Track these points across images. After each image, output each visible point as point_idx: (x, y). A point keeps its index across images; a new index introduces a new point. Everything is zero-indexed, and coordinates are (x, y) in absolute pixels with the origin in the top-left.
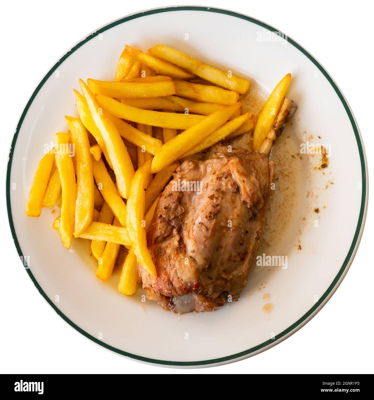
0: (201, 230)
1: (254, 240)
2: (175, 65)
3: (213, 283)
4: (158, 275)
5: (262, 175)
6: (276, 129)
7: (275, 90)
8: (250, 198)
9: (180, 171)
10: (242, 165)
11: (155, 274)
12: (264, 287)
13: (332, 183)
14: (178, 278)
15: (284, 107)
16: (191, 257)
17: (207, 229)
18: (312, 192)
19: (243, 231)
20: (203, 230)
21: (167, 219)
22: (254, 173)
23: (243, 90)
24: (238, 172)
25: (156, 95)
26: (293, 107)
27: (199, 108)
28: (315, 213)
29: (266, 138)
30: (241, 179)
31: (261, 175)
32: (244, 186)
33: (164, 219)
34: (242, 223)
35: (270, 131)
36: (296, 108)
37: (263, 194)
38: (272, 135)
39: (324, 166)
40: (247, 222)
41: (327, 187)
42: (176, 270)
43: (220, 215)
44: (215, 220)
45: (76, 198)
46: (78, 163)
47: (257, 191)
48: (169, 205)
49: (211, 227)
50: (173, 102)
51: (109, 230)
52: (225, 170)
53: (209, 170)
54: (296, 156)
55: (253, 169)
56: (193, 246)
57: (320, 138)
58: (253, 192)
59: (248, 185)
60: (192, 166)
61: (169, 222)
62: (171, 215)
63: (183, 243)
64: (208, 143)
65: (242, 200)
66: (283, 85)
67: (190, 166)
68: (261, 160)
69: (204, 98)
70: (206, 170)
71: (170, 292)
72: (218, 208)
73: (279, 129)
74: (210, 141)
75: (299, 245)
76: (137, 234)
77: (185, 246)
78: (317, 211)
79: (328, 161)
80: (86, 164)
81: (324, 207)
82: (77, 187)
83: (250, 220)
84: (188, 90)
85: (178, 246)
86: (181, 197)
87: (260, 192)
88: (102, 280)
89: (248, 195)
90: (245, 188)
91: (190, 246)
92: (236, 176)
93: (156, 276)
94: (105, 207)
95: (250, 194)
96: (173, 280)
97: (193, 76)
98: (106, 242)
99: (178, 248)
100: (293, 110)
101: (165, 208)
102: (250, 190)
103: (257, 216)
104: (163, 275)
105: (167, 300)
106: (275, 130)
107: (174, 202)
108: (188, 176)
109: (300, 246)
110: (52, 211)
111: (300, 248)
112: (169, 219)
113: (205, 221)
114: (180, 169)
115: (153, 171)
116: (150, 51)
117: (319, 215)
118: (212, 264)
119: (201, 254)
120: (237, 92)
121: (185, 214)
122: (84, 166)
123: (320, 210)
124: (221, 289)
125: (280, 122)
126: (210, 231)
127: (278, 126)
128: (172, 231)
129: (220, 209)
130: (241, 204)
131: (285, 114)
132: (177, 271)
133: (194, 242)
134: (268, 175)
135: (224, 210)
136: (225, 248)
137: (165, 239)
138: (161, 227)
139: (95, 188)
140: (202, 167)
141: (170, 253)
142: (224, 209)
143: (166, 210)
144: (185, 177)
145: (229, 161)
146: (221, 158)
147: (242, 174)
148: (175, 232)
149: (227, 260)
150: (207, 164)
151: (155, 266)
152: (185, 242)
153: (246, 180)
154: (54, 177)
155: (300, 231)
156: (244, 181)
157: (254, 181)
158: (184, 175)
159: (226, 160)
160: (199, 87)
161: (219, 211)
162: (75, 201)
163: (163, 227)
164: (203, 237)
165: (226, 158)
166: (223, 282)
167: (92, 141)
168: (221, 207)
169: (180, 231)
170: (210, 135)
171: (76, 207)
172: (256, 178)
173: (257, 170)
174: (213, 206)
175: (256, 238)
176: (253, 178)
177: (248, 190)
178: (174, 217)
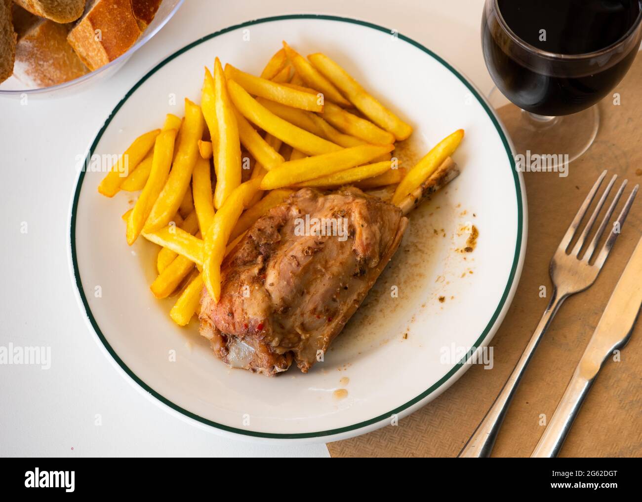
0: (291, 264)
1: (352, 301)
2: (333, 84)
3: (282, 333)
4: (221, 300)
5: (389, 230)
6: (424, 186)
7: (439, 145)
8: (363, 249)
9: (293, 197)
10: (368, 209)
11: (216, 298)
12: (345, 369)
13: (471, 272)
14: (243, 310)
15: (443, 166)
16: (267, 291)
17: (298, 265)
18: (444, 277)
19: (341, 284)
20: (293, 264)
21: (256, 242)
22: (380, 223)
23: (402, 135)
24: (360, 213)
25: (297, 105)
26: (454, 170)
27: (343, 139)
28: (438, 300)
29: (410, 194)
30: (360, 223)
31: (387, 230)
32: (361, 231)
33: (254, 241)
34: (343, 274)
35: (417, 188)
36: (458, 173)
37: (381, 251)
38: (418, 193)
39: (469, 250)
40: (350, 276)
41: (463, 275)
42: (243, 301)
43: (320, 255)
44: (311, 258)
45: (162, 189)
46: (179, 154)
47: (375, 243)
48: (265, 228)
49: (304, 264)
50: (315, 123)
51: (186, 239)
52: (345, 208)
53: (328, 205)
54: (439, 231)
55: (379, 220)
56: (274, 278)
57: (474, 215)
58: (369, 242)
59: (367, 232)
60: (310, 195)
61: (256, 247)
62: (263, 239)
63: (264, 274)
64: (338, 179)
65: (353, 248)
66: (450, 140)
67: (307, 194)
68: (393, 213)
69: (353, 130)
70: (323, 204)
71: (227, 325)
72: (321, 246)
73: (427, 188)
74: (342, 178)
75: (405, 333)
76: (213, 246)
77: (265, 277)
78: (442, 299)
79: (475, 245)
80: (188, 157)
81: (453, 297)
82: (167, 178)
83: (354, 275)
84: (339, 117)
85: (256, 274)
86: (283, 224)
87: (378, 246)
88: (156, 294)
89: (362, 243)
90: (361, 234)
91: (272, 277)
92: (356, 218)
93: (217, 300)
94: (192, 216)
95: (365, 244)
96: (235, 311)
97: (349, 104)
98: (178, 255)
99: (255, 277)
100: (453, 174)
101: (259, 230)
102: (367, 239)
103: (365, 274)
104: (227, 302)
105: (223, 342)
106: (424, 188)
107: (272, 227)
108: (300, 204)
109: (406, 335)
110: (130, 200)
111: (406, 336)
112: (258, 243)
113: (300, 255)
114: (295, 195)
115: (261, 187)
116: (309, 57)
117: (444, 304)
118: (290, 309)
119: (280, 291)
120: (394, 135)
121: (279, 244)
122: (185, 158)
123: (447, 300)
124: (290, 345)
125: (432, 180)
126: (301, 269)
127: (428, 184)
128: (256, 257)
129: (323, 248)
130: (350, 252)
131: (442, 174)
132: (245, 301)
133: (277, 275)
134: (395, 232)
135: (326, 251)
136: (312, 296)
137: (245, 263)
138: (246, 248)
139: (188, 189)
140: (321, 200)
141: (245, 280)
142: (327, 249)
143: (260, 232)
144: (296, 205)
145: (354, 200)
146: (347, 195)
147: (363, 217)
148: (260, 258)
149: (309, 312)
150: (327, 199)
151: (221, 290)
152: (267, 273)
153: (366, 225)
154: (147, 162)
155: (413, 318)
156: (362, 226)
157: (375, 231)
158: (297, 202)
159: (351, 199)
160: (352, 118)
161: (321, 250)
162: (159, 193)
163: (248, 249)
164: (290, 272)
165: (353, 197)
166: (296, 338)
167: (206, 136)
168: (325, 246)
169: (266, 260)
170: (343, 170)
171: (158, 200)
172: (380, 229)
173: (384, 223)
174: (316, 243)
175: (355, 300)
176: (376, 228)
177: (364, 237)
178: (266, 243)
